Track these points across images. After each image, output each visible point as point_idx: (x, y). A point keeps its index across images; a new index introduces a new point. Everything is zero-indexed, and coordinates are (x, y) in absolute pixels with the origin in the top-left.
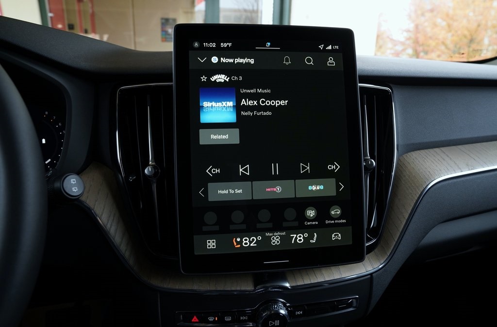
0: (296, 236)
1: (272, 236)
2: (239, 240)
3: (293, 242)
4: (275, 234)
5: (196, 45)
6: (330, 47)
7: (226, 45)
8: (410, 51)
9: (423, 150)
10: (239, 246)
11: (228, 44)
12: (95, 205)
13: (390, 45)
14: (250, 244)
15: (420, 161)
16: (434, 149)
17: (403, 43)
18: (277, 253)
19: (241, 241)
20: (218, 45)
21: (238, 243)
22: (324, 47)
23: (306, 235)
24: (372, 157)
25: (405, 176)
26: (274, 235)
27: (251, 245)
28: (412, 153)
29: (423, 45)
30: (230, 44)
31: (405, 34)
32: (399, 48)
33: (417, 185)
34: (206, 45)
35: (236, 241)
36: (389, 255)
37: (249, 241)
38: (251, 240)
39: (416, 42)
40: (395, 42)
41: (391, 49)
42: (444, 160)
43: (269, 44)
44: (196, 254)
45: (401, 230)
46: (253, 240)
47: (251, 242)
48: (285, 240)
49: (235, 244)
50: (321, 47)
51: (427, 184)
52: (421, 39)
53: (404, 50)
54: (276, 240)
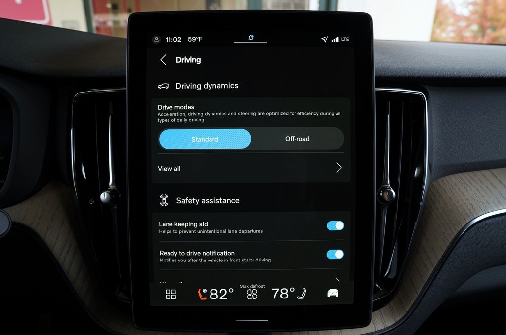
0: (279, 291)
1: (247, 289)
2: (205, 291)
3: (274, 298)
4: (252, 286)
5: (156, 40)
6: (337, 40)
7: (194, 39)
8: (475, 27)
9: (466, 173)
10: (205, 298)
11: (197, 38)
12: (47, 233)
13: (451, 20)
14: (219, 297)
15: (461, 189)
16: (482, 171)
17: (467, 19)
18: (253, 310)
19: (208, 293)
20: (185, 39)
21: (204, 295)
22: (329, 40)
23: (292, 290)
24: (394, 186)
25: (437, 208)
26: (250, 288)
27: (221, 298)
28: (451, 176)
29: (491, 19)
30: (200, 39)
31: (471, 8)
32: (463, 24)
33: (453, 222)
34: (169, 40)
35: (201, 292)
36: (407, 310)
37: (218, 293)
38: (221, 292)
39: (484, 16)
40: (458, 18)
41: (453, 25)
42: (495, 187)
43: (252, 36)
44: (152, 304)
45: (426, 280)
46: (223, 292)
47: (220, 295)
48: (265, 294)
49: (200, 296)
50: (325, 39)
51: (468, 222)
52: (490, 11)
53: (468, 26)
54: (252, 294)
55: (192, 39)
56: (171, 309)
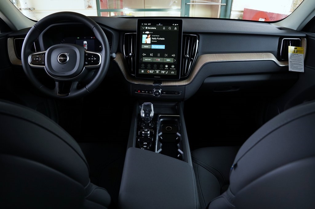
0: (163, 71)
3: (162, 73)
5: (142, 24)
6: (176, 25)
18: (157, 75)
21: (149, 72)
23: (165, 71)
26: (157, 71)
28: (205, 55)
38: (152, 71)
43: (160, 24)
44: (139, 73)
48: (160, 72)
50: (173, 25)
54: (157, 72)
55: (149, 24)
56: (143, 74)
